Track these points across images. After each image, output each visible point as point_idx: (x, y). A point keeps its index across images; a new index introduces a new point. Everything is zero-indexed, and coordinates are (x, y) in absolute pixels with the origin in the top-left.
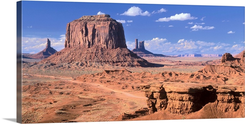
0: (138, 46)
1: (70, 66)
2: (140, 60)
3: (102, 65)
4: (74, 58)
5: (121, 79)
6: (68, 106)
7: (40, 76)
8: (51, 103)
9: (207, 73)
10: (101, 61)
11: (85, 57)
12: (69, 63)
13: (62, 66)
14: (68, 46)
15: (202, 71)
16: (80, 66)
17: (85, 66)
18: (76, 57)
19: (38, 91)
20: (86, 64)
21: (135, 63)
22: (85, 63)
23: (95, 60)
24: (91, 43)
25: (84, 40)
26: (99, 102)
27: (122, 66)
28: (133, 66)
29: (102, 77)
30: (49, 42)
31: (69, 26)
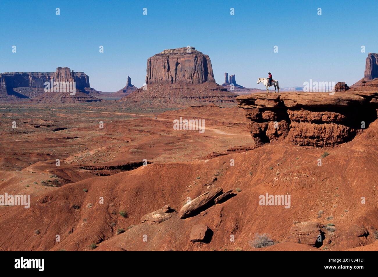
0: (228, 81)
1: (152, 103)
3: (188, 101)
4: (156, 95)
5: (209, 116)
6: (146, 144)
7: (119, 114)
8: (128, 142)
10: (186, 98)
11: (168, 93)
12: (150, 101)
13: (144, 104)
14: (149, 83)
16: (163, 103)
17: (168, 103)
18: (159, 93)
19: (116, 129)
20: (169, 101)
21: (226, 98)
22: (168, 99)
23: (180, 96)
24: (175, 78)
25: (166, 76)
26: (183, 140)
27: (210, 102)
29: (187, 113)
30: (129, 80)
31: (150, 61)
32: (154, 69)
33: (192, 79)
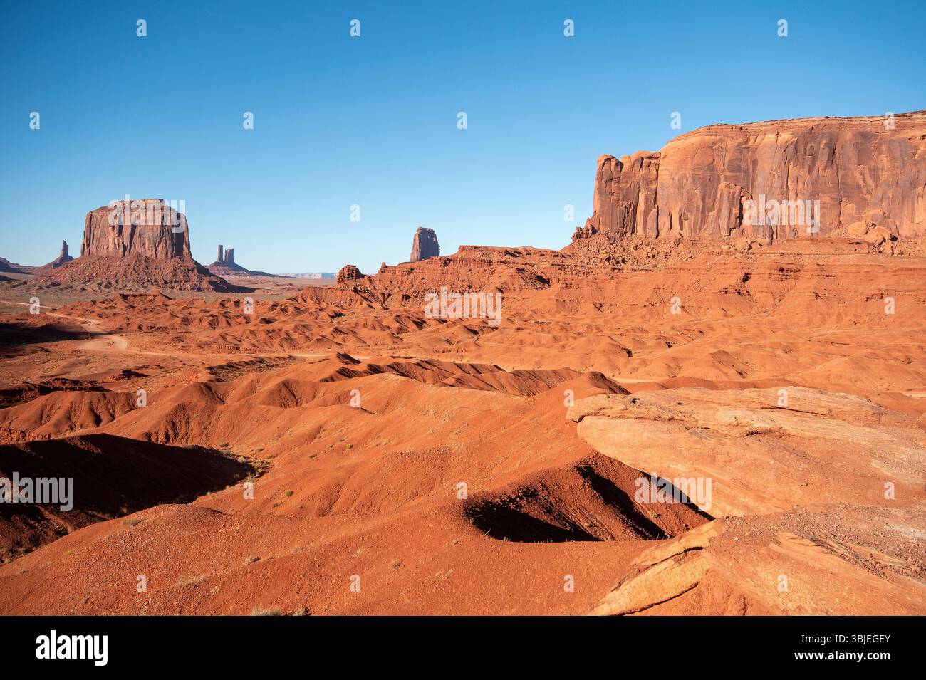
0: (222, 258)
1: (86, 288)
2: (214, 279)
4: (94, 274)
9: (305, 302)
10: (143, 281)
11: (115, 272)
12: (84, 283)
13: (71, 287)
14: (86, 253)
15: (295, 299)
16: (104, 287)
17: (112, 288)
18: (100, 271)
20: (115, 284)
21: (205, 285)
22: (113, 282)
24: (128, 247)
25: (115, 243)
27: (180, 289)
28: (199, 290)
30: (66, 247)
31: (91, 217)
32: (96, 232)
33: (156, 251)
